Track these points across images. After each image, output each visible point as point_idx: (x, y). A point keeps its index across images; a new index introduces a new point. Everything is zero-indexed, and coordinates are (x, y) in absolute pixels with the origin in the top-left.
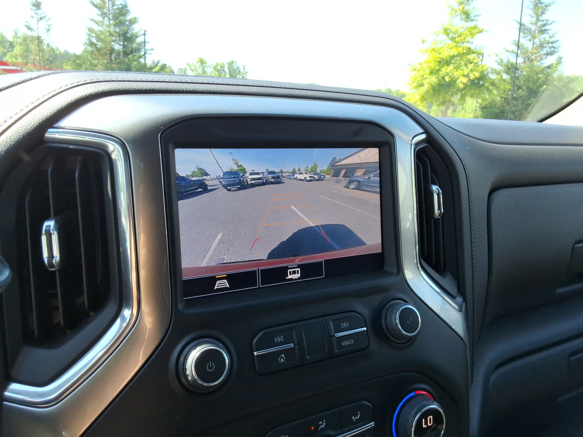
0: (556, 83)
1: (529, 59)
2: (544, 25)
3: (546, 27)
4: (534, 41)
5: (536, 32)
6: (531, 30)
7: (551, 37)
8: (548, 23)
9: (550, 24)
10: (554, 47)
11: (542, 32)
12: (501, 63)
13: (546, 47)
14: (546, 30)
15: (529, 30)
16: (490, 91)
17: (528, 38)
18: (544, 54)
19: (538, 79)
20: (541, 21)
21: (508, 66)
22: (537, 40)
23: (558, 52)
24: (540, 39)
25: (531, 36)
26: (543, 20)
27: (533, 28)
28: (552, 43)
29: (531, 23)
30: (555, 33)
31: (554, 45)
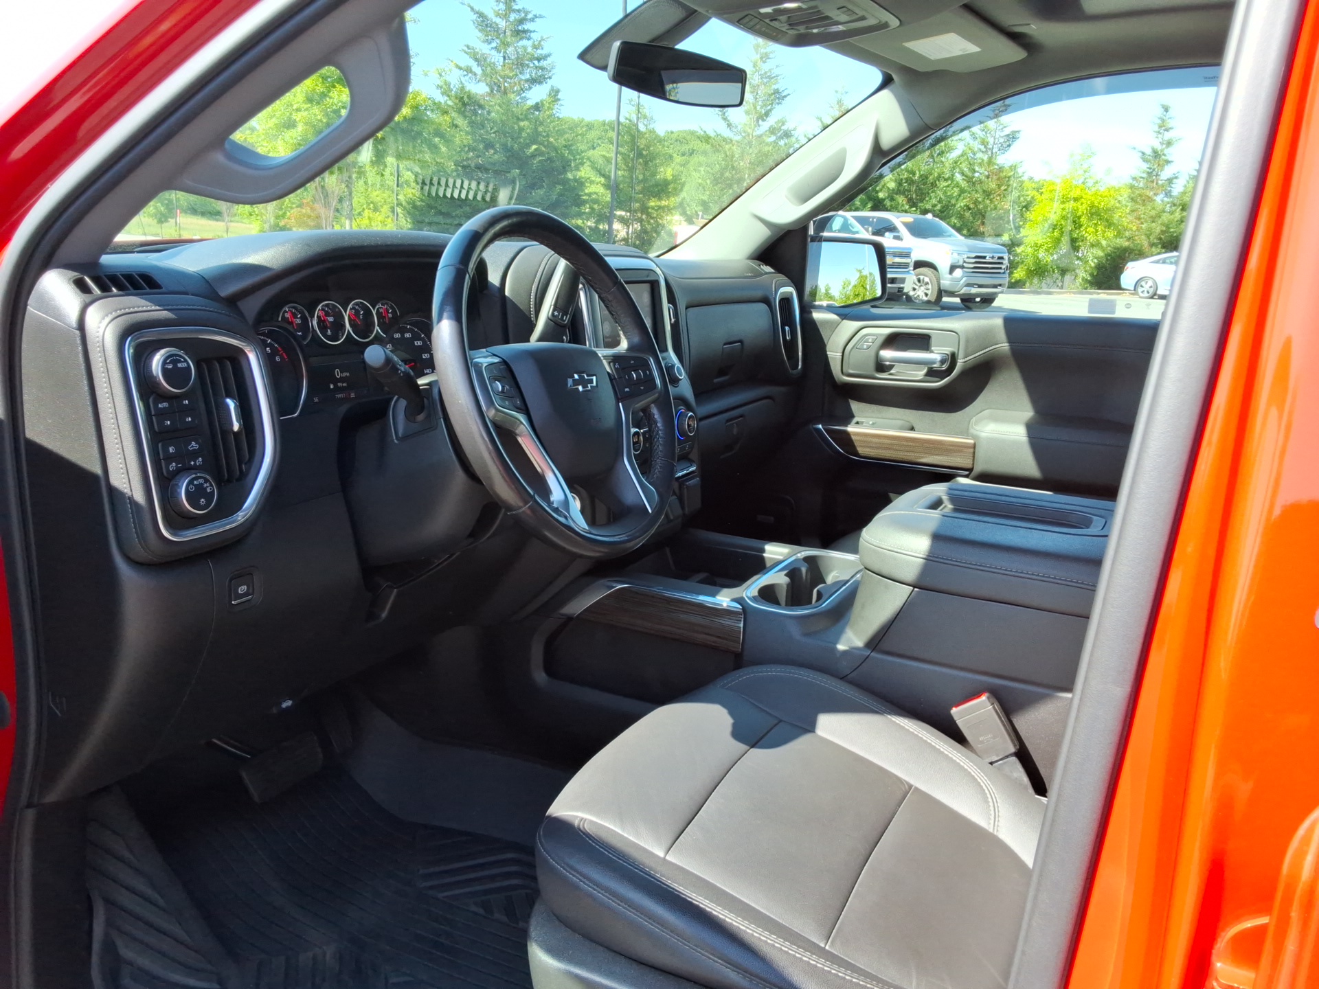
0: (552, 140)
1: (497, 88)
2: (521, 21)
3: (527, 26)
4: (505, 52)
5: (508, 33)
6: (498, 28)
7: (535, 47)
8: (530, 16)
9: (532, 20)
10: (542, 68)
11: (520, 34)
12: (446, 90)
13: (528, 66)
14: (525, 32)
15: (496, 29)
16: (434, 148)
17: (494, 45)
18: (527, 81)
19: (521, 129)
20: (514, 11)
21: (462, 98)
22: (510, 50)
23: (550, 78)
24: (515, 48)
25: (498, 41)
26: (519, 11)
27: (502, 24)
28: (539, 60)
29: (498, 15)
30: (542, 39)
31: (544, 63)
